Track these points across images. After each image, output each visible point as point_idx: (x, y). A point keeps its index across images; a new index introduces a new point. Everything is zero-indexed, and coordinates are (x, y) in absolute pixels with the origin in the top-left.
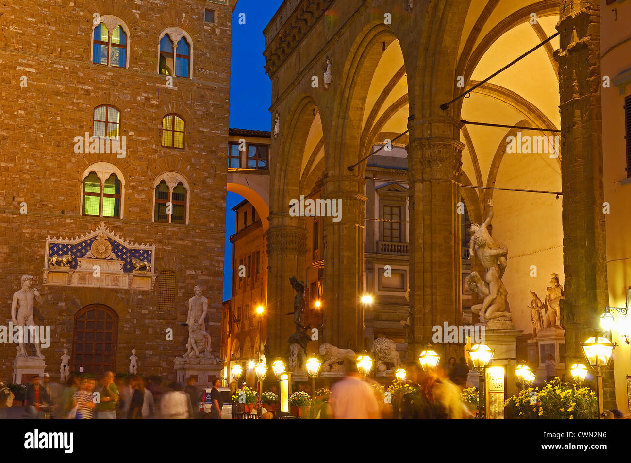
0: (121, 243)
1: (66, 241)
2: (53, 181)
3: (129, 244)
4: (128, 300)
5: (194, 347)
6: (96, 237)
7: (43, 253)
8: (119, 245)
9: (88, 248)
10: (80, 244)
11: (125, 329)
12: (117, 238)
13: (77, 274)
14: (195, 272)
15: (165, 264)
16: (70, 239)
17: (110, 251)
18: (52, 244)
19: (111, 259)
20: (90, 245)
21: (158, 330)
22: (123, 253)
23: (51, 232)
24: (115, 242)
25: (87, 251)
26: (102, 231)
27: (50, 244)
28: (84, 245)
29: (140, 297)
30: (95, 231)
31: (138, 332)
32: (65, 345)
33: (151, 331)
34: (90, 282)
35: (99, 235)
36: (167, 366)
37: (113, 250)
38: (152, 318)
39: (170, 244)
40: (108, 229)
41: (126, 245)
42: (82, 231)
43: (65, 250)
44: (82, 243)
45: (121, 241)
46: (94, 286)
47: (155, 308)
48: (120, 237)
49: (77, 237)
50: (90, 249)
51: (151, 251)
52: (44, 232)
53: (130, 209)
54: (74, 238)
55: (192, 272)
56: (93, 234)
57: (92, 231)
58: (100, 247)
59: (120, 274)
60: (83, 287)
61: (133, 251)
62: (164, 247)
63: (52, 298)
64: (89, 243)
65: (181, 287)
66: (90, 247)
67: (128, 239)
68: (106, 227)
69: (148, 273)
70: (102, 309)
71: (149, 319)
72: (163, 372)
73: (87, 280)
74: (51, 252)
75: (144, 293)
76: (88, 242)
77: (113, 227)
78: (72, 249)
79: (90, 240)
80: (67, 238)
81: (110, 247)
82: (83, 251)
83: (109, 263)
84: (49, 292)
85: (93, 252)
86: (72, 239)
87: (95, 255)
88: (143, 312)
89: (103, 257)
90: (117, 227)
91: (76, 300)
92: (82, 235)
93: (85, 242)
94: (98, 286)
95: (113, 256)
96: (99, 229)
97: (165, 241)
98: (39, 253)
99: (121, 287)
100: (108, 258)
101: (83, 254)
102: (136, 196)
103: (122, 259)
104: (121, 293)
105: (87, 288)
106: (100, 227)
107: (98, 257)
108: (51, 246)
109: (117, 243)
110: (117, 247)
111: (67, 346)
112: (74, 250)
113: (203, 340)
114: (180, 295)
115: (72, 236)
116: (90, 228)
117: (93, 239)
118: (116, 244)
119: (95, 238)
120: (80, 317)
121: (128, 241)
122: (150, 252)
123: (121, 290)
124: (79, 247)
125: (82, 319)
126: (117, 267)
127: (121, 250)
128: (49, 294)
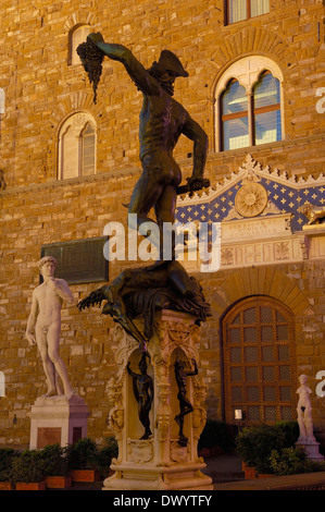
0: (283, 184)
3: (297, 180)
4: (307, 282)
6: (241, 181)
8: (281, 186)
9: (231, 203)
10: (217, 200)
11: (307, 336)
12: (274, 176)
17: (265, 201)
19: (268, 214)
20: (232, 198)
22: (289, 200)
24: (273, 183)
25: (229, 208)
26: (248, 170)
28: (223, 199)
30: (237, 172)
32: (208, 371)
34: (239, 259)
35: (245, 177)
37: (270, 198)
40: (259, 165)
41: (291, 183)
43: (196, 213)
44: (221, 196)
45: (282, 179)
46: (246, 265)
48: (279, 173)
49: (210, 190)
50: (234, 204)
53: (294, 121)
56: (235, 178)
57: (233, 174)
58: (247, 198)
59: (286, 238)
60: (228, 270)
61: (306, 192)
64: (231, 195)
66: (233, 201)
67: (294, 173)
68: (254, 162)
70: (266, 304)
73: (234, 257)
76: (230, 193)
77: (268, 159)
78: (206, 210)
79: (232, 189)
81: (265, 194)
82: (224, 210)
83: (266, 222)
85: (238, 208)
87: (243, 213)
89: (255, 213)
90: (274, 158)
91: (219, 292)
92: (217, 185)
93: (225, 194)
94: (251, 265)
95: (273, 208)
96: (244, 168)
99: (291, 260)
100: (264, 214)
101: (222, 216)
103: (288, 210)
104: (293, 270)
105: (235, 270)
106: (244, 165)
107: (248, 214)
109: (277, 184)
110: (278, 192)
111: (212, 372)
112: (210, 212)
116: (230, 169)
117: (237, 187)
118: (275, 186)
119: (239, 183)
120: (233, 322)
121: (293, 177)
123: (292, 264)
124: (217, 206)
125: (236, 325)
126: (278, 226)
127: (285, 196)
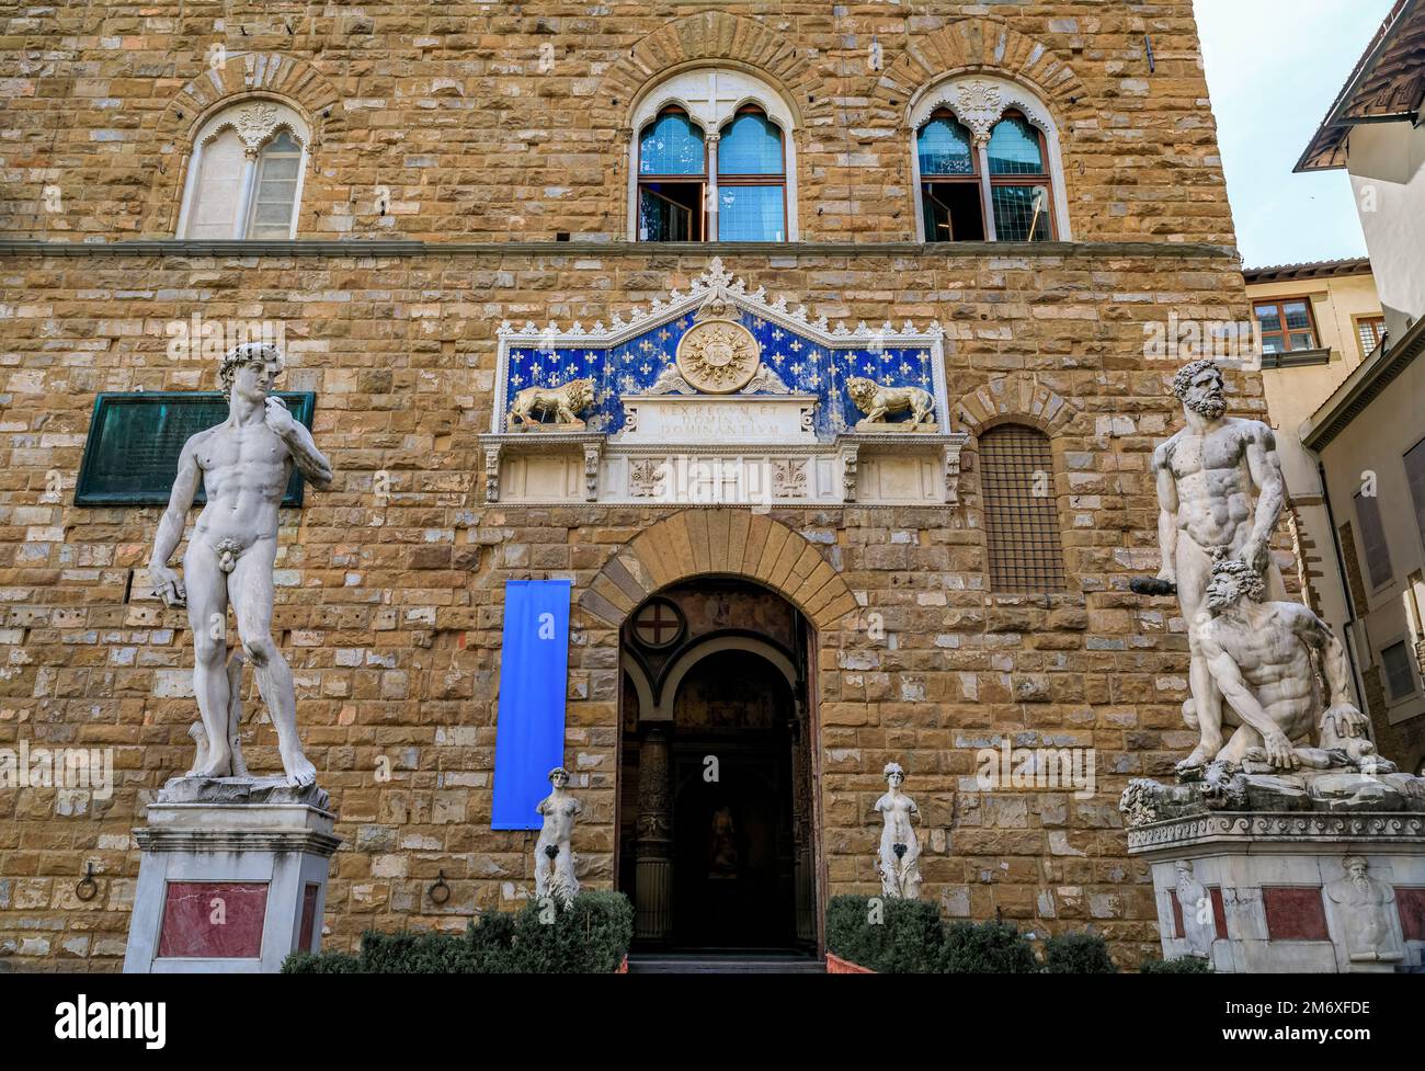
0: (798, 331)
1: (576, 336)
2: (523, 141)
3: (831, 328)
4: (849, 555)
5: (1242, 701)
6: (694, 312)
7: (485, 385)
8: (791, 337)
9: (664, 357)
10: (631, 343)
11: (851, 679)
12: (777, 311)
13: (625, 457)
14: (1136, 421)
15: (992, 399)
16: (587, 329)
17: (753, 364)
18: (523, 351)
19: (760, 393)
20: (670, 348)
21: (1007, 682)
22: (810, 368)
23: (515, 308)
24: (770, 327)
25: (657, 365)
26: (715, 288)
27: (513, 351)
28: (646, 344)
29: (901, 537)
30: (686, 291)
31: (909, 690)
33: (969, 684)
35: (706, 302)
36: (1074, 852)
37: (766, 357)
38: (966, 628)
39: (1002, 320)
40: (741, 282)
41: (818, 332)
42: (634, 295)
43: (573, 369)
44: (639, 337)
45: (797, 321)
47: (979, 582)
48: (790, 307)
49: (616, 320)
50: (673, 360)
51: (928, 351)
52: (492, 309)
53: (823, 208)
54: (607, 325)
55: (1124, 425)
56: (679, 303)
57: (674, 293)
58: (710, 350)
59: (804, 448)
61: (851, 357)
62: (981, 334)
63: (521, 559)
64: (669, 335)
65: (1083, 491)
66: (672, 352)
67: (824, 313)
68: (730, 276)
69: (922, 427)
71: (956, 629)
72: (1060, 882)
74: (517, 380)
75: (919, 520)
76: (664, 335)
78: (598, 366)
79: (671, 326)
80: (577, 324)
81: (755, 348)
82: (646, 369)
83: (754, 410)
84: (509, 533)
85: (684, 370)
86: (599, 325)
87: (696, 382)
88: (924, 599)
89: (728, 386)
90: (774, 276)
91: (625, 561)
92: (635, 310)
93: (650, 335)
95: (769, 379)
96: (705, 284)
97: (983, 308)
98: (472, 388)
99: (811, 498)
100: (750, 390)
101: (643, 382)
102: (842, 159)
103: (808, 390)
104: (816, 524)
106: (704, 277)
108: (518, 357)
109: (782, 330)
110: (783, 346)
112: (608, 370)
113: (1291, 657)
114: (1084, 520)
115: (595, 318)
116: (668, 284)
117: (682, 325)
118: (778, 335)
119: (688, 317)
121: (824, 320)
122: (922, 357)
123: (816, 510)
124: (628, 356)
126: (786, 420)
127: (802, 357)
128: (510, 540)
